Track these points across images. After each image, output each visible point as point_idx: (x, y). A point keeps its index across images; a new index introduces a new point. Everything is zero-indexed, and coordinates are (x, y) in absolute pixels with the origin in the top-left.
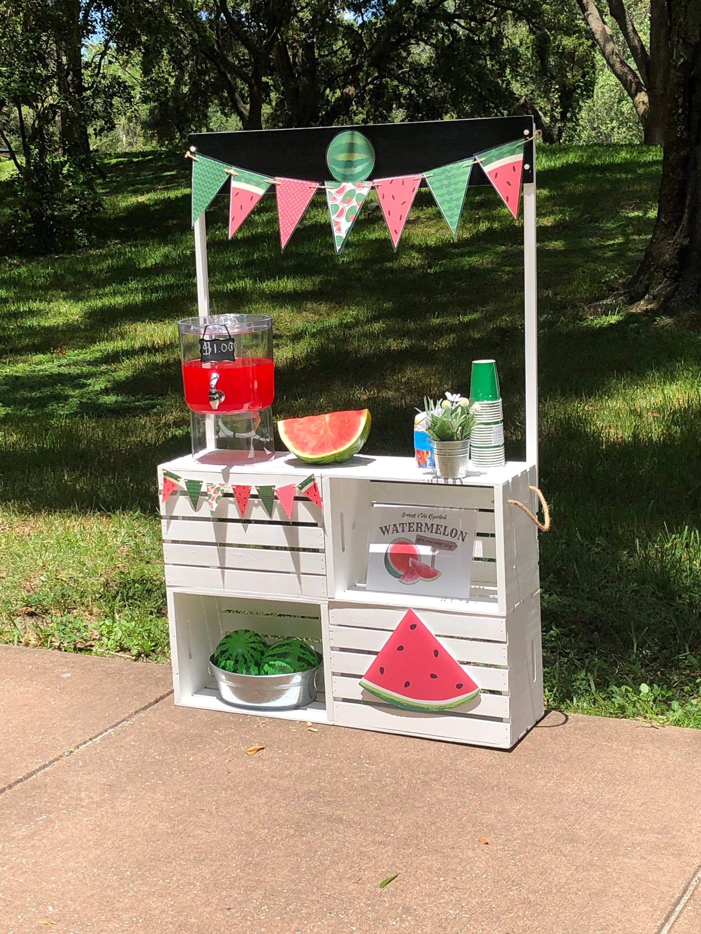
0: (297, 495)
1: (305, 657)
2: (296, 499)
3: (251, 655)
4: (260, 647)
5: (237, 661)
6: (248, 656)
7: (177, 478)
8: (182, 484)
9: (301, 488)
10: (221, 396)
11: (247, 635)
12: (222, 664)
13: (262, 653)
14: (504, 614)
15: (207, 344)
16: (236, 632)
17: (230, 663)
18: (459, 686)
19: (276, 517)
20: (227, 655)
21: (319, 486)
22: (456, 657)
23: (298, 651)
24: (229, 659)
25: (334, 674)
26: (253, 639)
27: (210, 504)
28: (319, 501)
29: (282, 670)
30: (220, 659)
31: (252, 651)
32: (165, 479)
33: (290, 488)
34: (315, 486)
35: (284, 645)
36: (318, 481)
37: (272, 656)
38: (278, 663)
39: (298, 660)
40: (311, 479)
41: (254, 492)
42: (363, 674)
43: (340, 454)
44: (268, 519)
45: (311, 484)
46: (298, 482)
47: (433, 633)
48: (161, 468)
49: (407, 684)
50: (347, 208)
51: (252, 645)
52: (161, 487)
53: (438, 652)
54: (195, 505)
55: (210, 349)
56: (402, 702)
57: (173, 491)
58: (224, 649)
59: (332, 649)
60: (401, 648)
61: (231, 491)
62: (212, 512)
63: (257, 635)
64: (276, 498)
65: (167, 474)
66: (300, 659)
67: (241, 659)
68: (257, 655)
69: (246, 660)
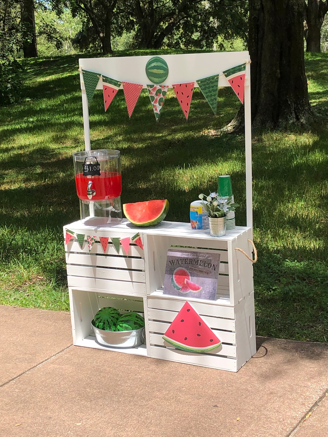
0: (131, 243)
1: (138, 322)
2: (131, 244)
3: (112, 320)
4: (116, 316)
5: (104, 323)
6: (110, 320)
7: (72, 233)
8: (75, 236)
9: (133, 240)
10: (93, 193)
11: (110, 310)
12: (97, 325)
13: (117, 319)
14: (233, 305)
15: (86, 167)
16: (104, 308)
17: (101, 324)
18: (211, 340)
19: (121, 253)
20: (99, 320)
21: (142, 239)
22: (210, 326)
23: (135, 319)
24: (100, 322)
25: (150, 332)
26: (113, 312)
27: (89, 246)
28: (141, 246)
29: (126, 329)
30: (96, 322)
31: (112, 318)
32: (67, 233)
33: (127, 239)
34: (140, 239)
35: (127, 316)
36: (141, 236)
37: (122, 321)
38: (124, 325)
39: (134, 324)
40: (138, 235)
41: (110, 240)
42: (165, 333)
43: (152, 222)
44: (117, 254)
45: (138, 238)
46: (131, 236)
47: (198, 314)
48: (65, 228)
49: (186, 339)
50: (159, 99)
51: (112, 315)
52: (65, 237)
53: (201, 323)
54: (82, 246)
55: (88, 169)
56: (183, 347)
57: (71, 240)
58: (98, 317)
59: (149, 320)
60: (182, 321)
61: (99, 240)
62: (90, 250)
63: (115, 310)
64: (121, 244)
65: (68, 231)
66: (135, 323)
67: (106, 322)
68: (115, 320)
69: (109, 322)
